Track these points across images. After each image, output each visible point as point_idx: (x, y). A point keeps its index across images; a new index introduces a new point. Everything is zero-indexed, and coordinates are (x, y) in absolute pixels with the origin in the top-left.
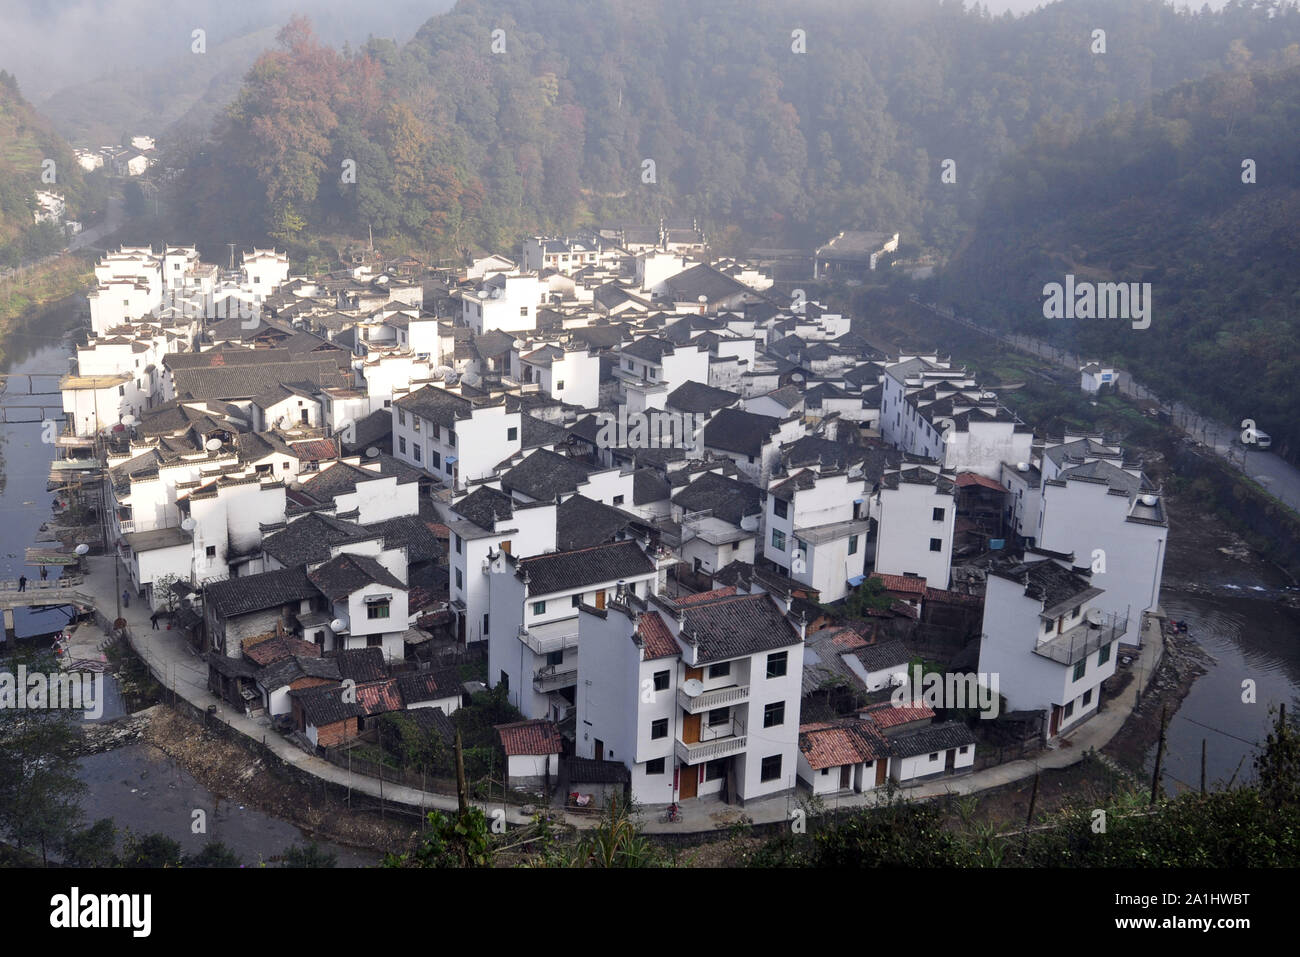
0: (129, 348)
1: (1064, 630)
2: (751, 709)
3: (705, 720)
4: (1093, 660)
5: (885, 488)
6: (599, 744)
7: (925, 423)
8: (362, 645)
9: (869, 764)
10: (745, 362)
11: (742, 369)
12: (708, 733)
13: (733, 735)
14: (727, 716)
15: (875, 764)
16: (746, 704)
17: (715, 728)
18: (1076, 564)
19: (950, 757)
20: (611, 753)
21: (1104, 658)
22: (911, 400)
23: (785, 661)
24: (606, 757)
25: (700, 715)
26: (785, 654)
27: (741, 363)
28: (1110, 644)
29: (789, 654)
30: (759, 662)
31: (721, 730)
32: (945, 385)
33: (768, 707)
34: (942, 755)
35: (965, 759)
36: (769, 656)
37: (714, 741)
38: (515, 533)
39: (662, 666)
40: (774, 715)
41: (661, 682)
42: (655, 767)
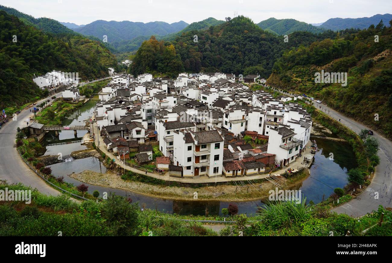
0: (111, 88)
1: (287, 142)
2: (211, 156)
3: (201, 158)
4: (294, 149)
5: (249, 112)
6: (178, 162)
7: (260, 102)
8: (136, 140)
9: (240, 170)
10: (225, 92)
11: (225, 93)
12: (201, 161)
13: (207, 162)
14: (206, 157)
15: (241, 170)
16: (210, 155)
17: (203, 160)
18: (291, 128)
19: (259, 170)
20: (180, 164)
21: (297, 149)
22: (258, 98)
23: (219, 145)
24: (179, 165)
25: (199, 156)
26: (219, 144)
27: (224, 92)
28: (298, 146)
29: (220, 144)
30: (213, 145)
31: (205, 161)
32: (265, 95)
33: (215, 156)
34: (257, 169)
35: (263, 170)
36: (216, 144)
37: (202, 163)
38: (168, 118)
39: (190, 145)
40: (217, 158)
41: (190, 148)
42: (189, 168)
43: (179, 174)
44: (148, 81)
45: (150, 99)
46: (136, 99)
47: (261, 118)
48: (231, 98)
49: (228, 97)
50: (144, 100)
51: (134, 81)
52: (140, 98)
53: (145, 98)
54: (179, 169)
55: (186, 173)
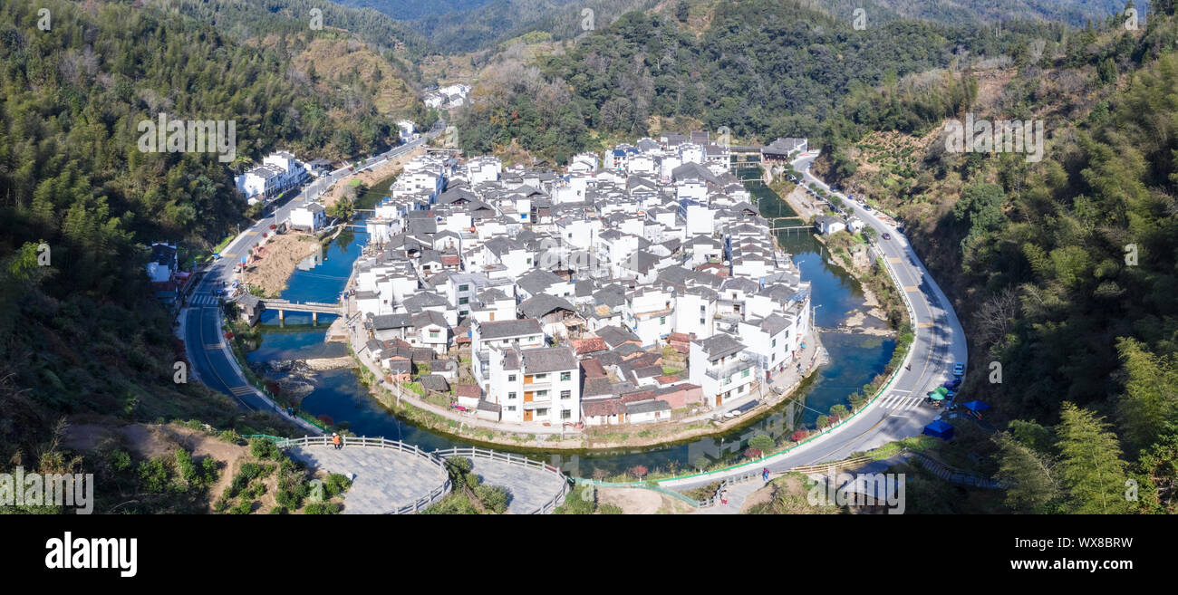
1: (726, 363)
2: (553, 392)
3: (535, 394)
4: (737, 376)
6: (494, 398)
8: (428, 346)
12: (536, 399)
13: (547, 401)
14: (545, 393)
16: (552, 389)
17: (539, 398)
20: (497, 402)
21: (745, 375)
23: (570, 375)
24: (494, 402)
25: (532, 392)
26: (570, 373)
28: (748, 368)
30: (557, 375)
31: (542, 399)
33: (562, 392)
36: (562, 373)
37: (538, 401)
38: (496, 309)
39: (512, 372)
40: (566, 395)
41: (512, 378)
42: (512, 408)
43: (495, 415)
44: (489, 179)
45: (479, 245)
46: (448, 245)
47: (703, 308)
48: (667, 247)
49: (661, 246)
50: (465, 249)
51: (456, 177)
52: (456, 241)
53: (467, 244)
54: (497, 408)
55: (507, 415)
